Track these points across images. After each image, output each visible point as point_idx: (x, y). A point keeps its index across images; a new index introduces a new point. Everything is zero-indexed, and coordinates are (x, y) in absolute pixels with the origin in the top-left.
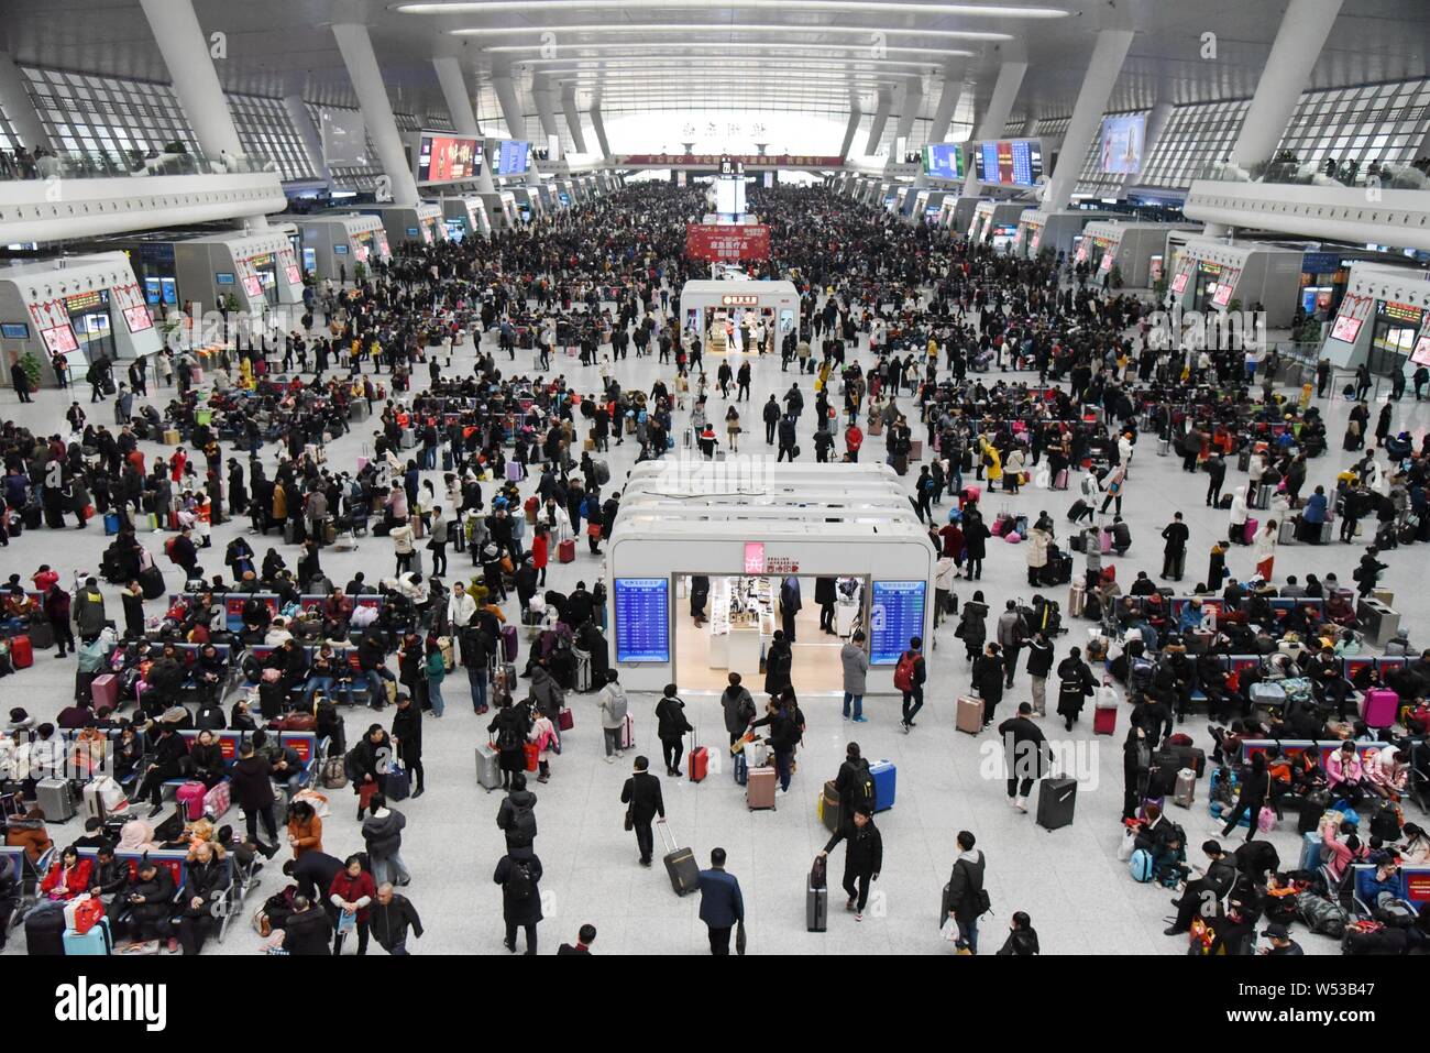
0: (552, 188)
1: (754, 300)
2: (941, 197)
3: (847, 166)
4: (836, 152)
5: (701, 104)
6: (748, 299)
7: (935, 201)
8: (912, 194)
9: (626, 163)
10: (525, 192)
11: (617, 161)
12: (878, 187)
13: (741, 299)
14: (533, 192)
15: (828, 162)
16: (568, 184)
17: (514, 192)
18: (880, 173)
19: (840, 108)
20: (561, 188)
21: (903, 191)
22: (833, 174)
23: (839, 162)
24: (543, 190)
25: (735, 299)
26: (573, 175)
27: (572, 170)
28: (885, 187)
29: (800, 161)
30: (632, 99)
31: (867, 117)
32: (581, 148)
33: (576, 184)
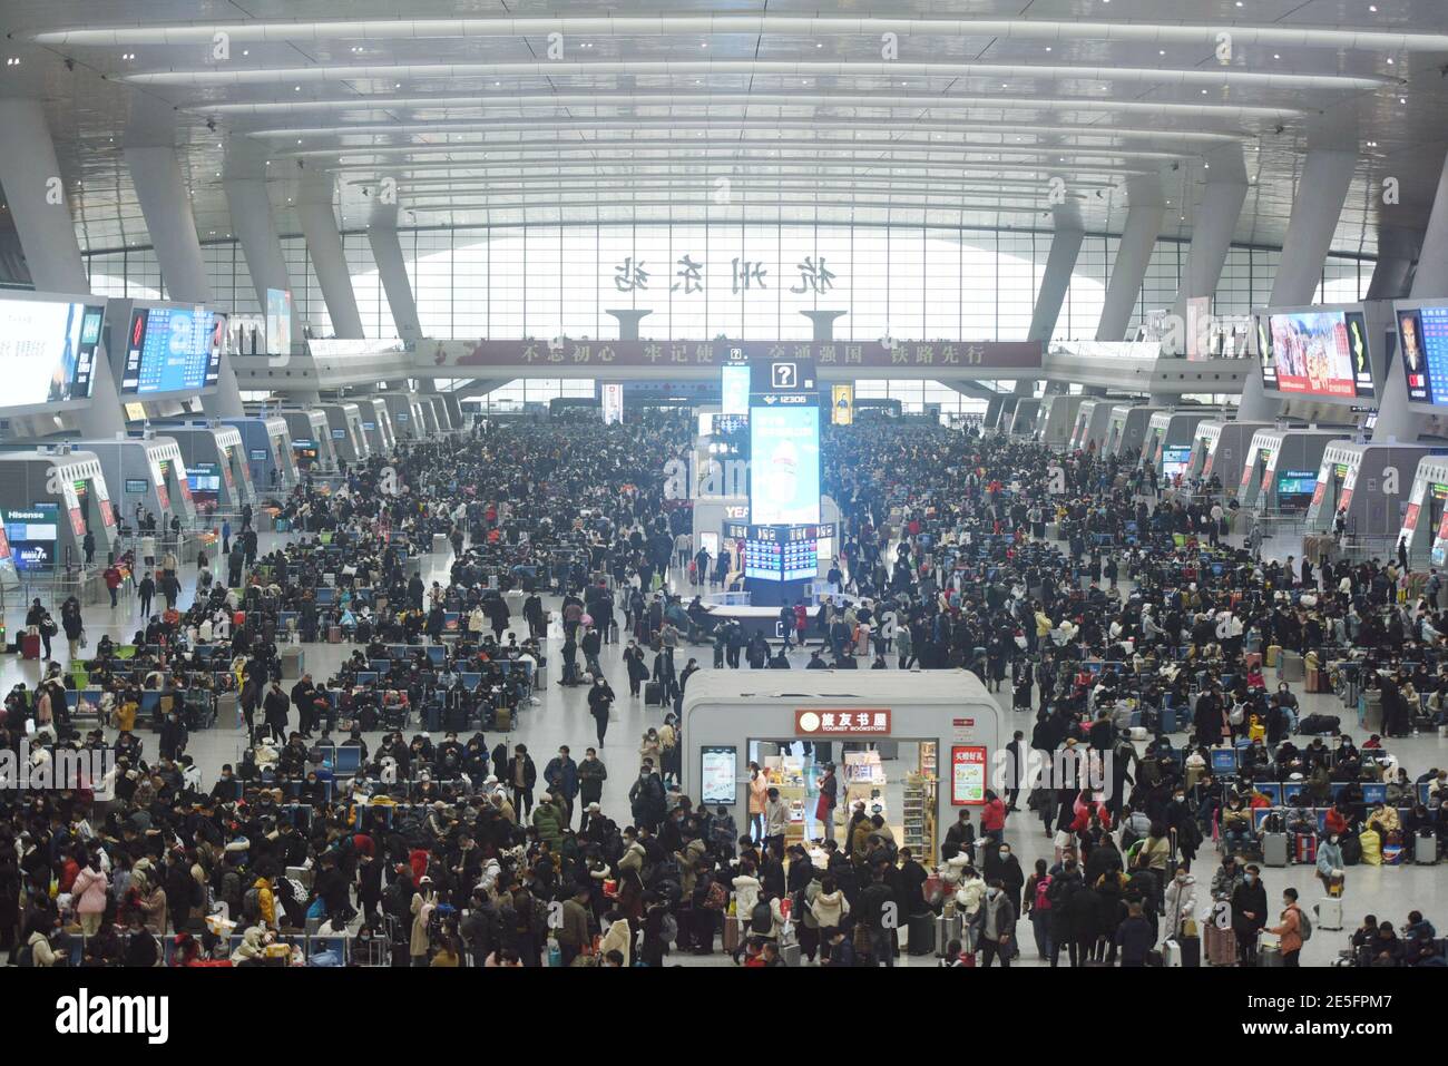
0: (276, 426)
1: (880, 720)
2: (1318, 445)
3: (1050, 367)
4: (1017, 329)
5: (661, 212)
6: (863, 719)
7: (1302, 455)
8: (1236, 440)
9: (464, 362)
10: (210, 440)
11: (440, 359)
12: (1139, 420)
13: (846, 719)
14: (227, 439)
15: (999, 355)
16: (317, 417)
17: (179, 437)
18: (1140, 386)
19: (1026, 220)
20: (299, 427)
21: (1210, 433)
22: (1009, 386)
23: (1029, 355)
24: (254, 435)
25: (828, 720)
26: (327, 395)
27: (327, 382)
28: (1161, 421)
29: (925, 355)
30: (481, 200)
31: (1098, 243)
32: (347, 325)
33: (336, 419)
